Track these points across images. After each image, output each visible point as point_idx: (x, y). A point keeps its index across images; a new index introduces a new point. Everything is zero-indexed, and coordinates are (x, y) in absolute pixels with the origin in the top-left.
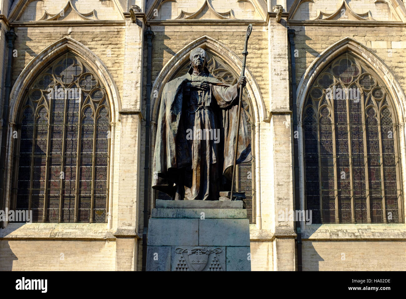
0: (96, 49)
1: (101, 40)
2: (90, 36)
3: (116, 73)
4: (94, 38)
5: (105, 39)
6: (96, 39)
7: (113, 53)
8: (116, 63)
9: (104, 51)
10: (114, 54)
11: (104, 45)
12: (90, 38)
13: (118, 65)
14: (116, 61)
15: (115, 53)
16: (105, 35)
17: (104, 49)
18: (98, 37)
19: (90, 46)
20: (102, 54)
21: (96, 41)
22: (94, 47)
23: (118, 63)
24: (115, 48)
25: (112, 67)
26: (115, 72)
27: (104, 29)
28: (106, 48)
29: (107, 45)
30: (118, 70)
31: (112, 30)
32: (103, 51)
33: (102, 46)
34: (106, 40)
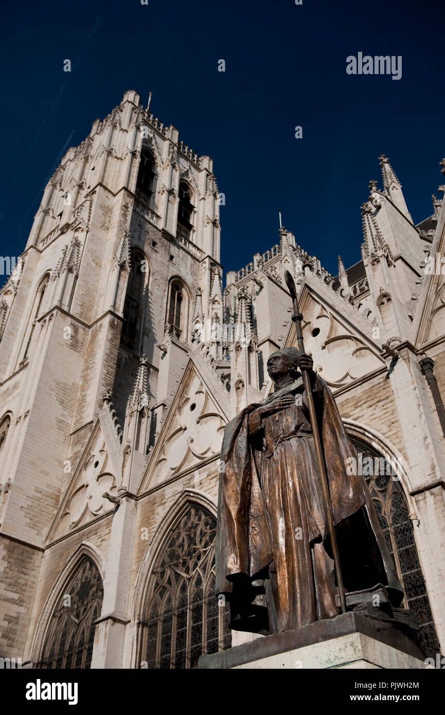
0: (363, 416)
1: (366, 402)
2: (350, 404)
3: (397, 437)
4: (357, 403)
5: (370, 399)
6: (359, 404)
7: (385, 411)
8: (393, 423)
9: (374, 414)
10: (387, 413)
11: (371, 406)
12: (351, 406)
13: (396, 424)
14: (393, 421)
15: (388, 410)
16: (369, 394)
17: (373, 412)
18: (361, 401)
19: (354, 417)
20: (371, 420)
21: (360, 406)
22: (359, 415)
23: (397, 421)
24: (386, 404)
25: (390, 431)
26: (395, 436)
27: (366, 386)
28: (375, 409)
29: (375, 405)
30: (399, 431)
31: (377, 382)
32: (372, 415)
33: (371, 409)
34: (372, 400)
